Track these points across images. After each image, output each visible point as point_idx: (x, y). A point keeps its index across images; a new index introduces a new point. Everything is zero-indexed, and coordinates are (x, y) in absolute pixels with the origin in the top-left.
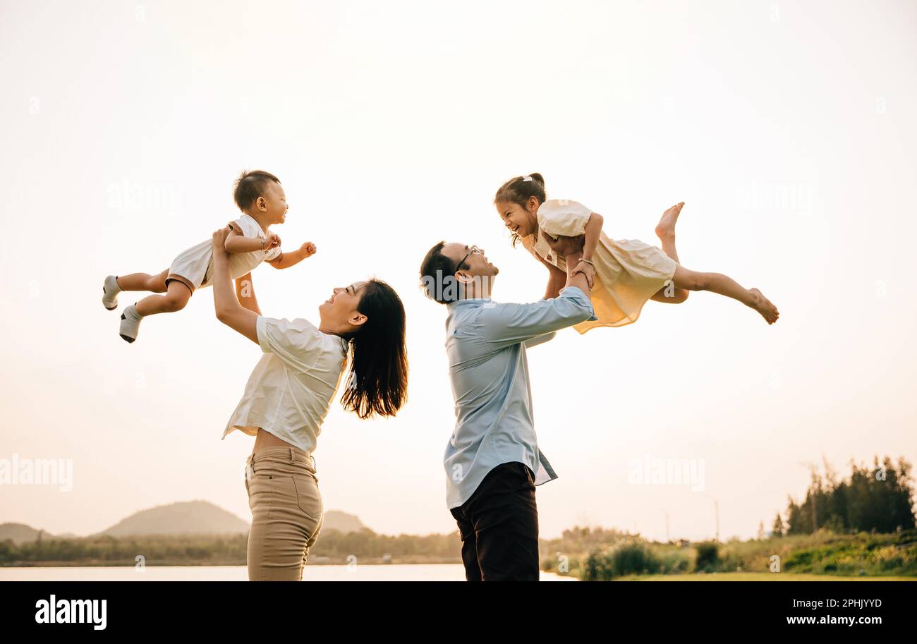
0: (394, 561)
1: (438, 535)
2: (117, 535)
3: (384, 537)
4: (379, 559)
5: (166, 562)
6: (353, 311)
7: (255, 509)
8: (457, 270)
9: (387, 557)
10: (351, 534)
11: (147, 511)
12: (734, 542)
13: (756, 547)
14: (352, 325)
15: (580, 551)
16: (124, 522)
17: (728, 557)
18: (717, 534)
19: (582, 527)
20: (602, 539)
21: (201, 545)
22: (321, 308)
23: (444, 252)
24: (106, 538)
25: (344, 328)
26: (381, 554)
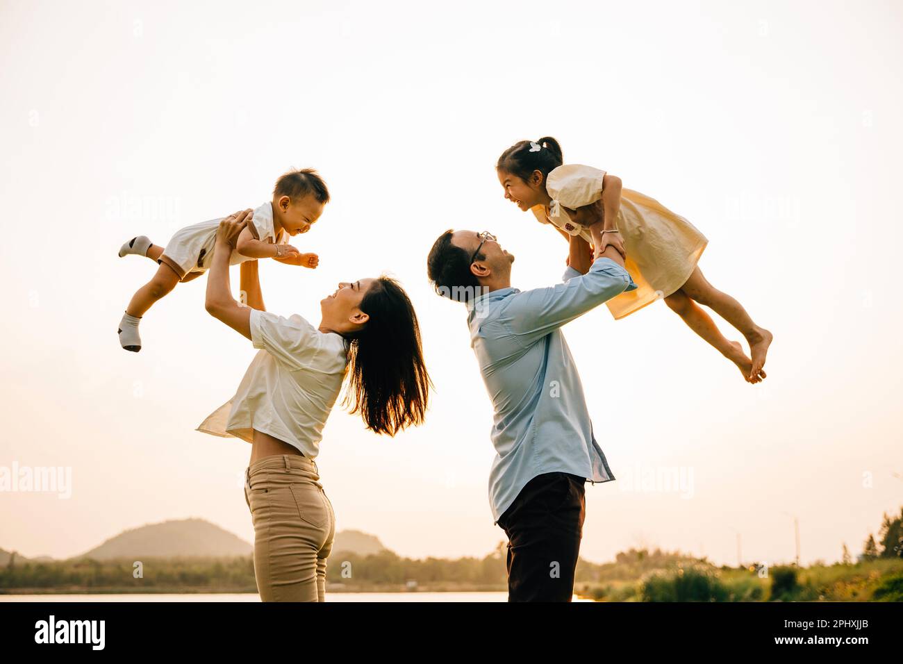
0: (421, 588)
1: (472, 558)
2: (100, 558)
3: (408, 560)
4: (403, 587)
5: (158, 589)
6: (355, 308)
7: (257, 525)
8: (472, 262)
9: (411, 584)
10: (370, 557)
11: (135, 530)
12: (819, 566)
13: (842, 572)
14: (352, 323)
15: (637, 577)
16: (109, 543)
17: (809, 583)
18: (797, 558)
19: (638, 549)
20: (662, 563)
21: (197, 569)
22: (323, 303)
23: (455, 242)
24: (88, 561)
25: (344, 326)
26: (406, 579)
